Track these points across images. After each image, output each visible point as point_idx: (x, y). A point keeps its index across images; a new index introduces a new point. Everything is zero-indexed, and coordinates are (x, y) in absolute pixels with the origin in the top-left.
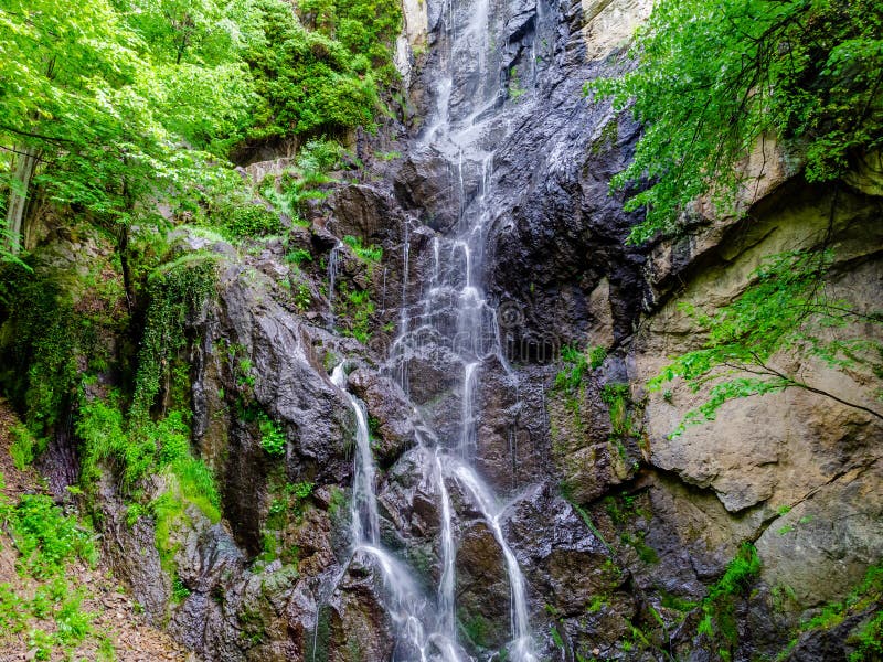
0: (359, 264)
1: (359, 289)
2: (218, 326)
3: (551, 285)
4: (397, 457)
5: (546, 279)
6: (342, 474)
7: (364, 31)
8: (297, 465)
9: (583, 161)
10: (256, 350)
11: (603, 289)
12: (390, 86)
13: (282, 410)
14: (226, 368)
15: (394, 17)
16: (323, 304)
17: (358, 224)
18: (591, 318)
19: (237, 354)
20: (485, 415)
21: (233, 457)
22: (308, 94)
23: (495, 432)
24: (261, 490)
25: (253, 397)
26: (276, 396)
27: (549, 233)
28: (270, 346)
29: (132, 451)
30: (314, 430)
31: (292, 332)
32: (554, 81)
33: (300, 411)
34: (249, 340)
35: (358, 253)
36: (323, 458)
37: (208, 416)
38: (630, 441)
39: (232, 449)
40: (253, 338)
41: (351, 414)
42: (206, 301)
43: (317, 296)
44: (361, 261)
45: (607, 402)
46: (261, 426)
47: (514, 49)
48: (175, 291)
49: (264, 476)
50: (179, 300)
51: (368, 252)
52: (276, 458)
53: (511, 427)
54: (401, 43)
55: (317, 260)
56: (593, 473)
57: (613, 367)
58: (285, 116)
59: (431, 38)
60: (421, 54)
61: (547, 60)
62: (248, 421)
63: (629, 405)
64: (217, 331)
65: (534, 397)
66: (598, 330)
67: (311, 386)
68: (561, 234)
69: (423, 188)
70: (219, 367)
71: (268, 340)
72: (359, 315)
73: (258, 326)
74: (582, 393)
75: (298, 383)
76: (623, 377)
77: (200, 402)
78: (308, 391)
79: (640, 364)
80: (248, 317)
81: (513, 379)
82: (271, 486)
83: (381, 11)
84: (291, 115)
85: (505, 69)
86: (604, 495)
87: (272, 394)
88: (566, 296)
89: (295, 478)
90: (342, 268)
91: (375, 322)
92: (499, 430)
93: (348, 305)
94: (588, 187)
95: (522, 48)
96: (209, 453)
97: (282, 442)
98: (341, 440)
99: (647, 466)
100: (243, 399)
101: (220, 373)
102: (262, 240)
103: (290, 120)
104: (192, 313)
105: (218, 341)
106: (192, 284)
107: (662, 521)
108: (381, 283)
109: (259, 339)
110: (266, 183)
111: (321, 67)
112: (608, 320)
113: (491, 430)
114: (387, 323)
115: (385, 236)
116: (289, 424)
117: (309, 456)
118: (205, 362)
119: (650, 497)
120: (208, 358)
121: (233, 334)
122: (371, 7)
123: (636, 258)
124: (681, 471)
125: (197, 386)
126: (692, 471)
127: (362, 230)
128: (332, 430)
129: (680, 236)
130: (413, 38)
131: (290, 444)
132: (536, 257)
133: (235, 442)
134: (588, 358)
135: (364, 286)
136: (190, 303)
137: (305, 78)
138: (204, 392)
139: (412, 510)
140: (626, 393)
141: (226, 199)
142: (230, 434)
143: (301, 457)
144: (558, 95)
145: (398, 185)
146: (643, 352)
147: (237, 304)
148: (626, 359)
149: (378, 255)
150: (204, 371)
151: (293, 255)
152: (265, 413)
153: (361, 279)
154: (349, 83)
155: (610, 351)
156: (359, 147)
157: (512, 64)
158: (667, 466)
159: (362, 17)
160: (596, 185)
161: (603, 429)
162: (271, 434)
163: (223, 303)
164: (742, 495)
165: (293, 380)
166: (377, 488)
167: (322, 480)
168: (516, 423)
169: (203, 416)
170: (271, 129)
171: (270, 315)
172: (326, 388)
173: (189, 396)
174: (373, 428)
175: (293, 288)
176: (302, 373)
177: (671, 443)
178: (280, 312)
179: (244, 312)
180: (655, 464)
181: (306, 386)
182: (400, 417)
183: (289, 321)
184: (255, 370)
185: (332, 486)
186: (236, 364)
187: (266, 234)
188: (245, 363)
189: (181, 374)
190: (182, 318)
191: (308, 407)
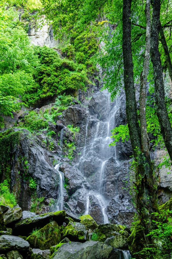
0: (70, 133)
1: (71, 142)
2: (19, 152)
4: (74, 192)
6: (54, 195)
7: (84, 56)
8: (40, 192)
10: (30, 158)
12: (94, 74)
13: (36, 175)
14: (21, 164)
15: (95, 49)
16: (59, 148)
17: (72, 120)
19: (24, 160)
20: (108, 178)
21: (22, 192)
22: (61, 80)
23: (111, 183)
24: (29, 201)
25: (28, 172)
26: (34, 171)
28: (34, 156)
30: (45, 180)
31: (41, 152)
33: (41, 175)
34: (27, 155)
35: (71, 130)
36: (48, 189)
37: (15, 180)
39: (21, 189)
40: (29, 154)
41: (58, 176)
42: (16, 145)
43: (57, 146)
44: (73, 132)
46: (30, 181)
48: (7, 143)
49: (30, 196)
50: (8, 145)
51: (75, 129)
52: (33, 190)
53: (116, 181)
55: (57, 134)
58: (53, 89)
62: (27, 180)
63: (154, 167)
64: (19, 153)
65: (125, 170)
67: (45, 167)
69: (97, 106)
70: (19, 165)
71: (33, 154)
72: (69, 151)
73: (31, 150)
77: (13, 176)
78: (44, 169)
79: (158, 153)
80: (28, 148)
82: (32, 199)
83: (90, 48)
84: (55, 88)
87: (33, 171)
89: (39, 196)
90: (64, 136)
91: (75, 152)
92: (113, 182)
93: (67, 148)
96: (15, 192)
97: (35, 185)
98: (54, 184)
99: (160, 188)
100: (25, 173)
101: (19, 166)
102: (41, 131)
103: (55, 90)
104: (12, 149)
105: (19, 157)
106: (12, 140)
108: (78, 139)
109: (31, 154)
110: (46, 112)
111: (66, 70)
113: (110, 183)
114: (79, 152)
115: (81, 123)
116: (38, 179)
117: (44, 188)
118: (15, 164)
119: (162, 199)
120: (16, 162)
121: (23, 154)
122: (87, 47)
124: (169, 187)
125: (12, 171)
127: (73, 122)
128: (51, 181)
131: (38, 186)
133: (22, 187)
135: (72, 141)
137: (60, 75)
138: (14, 173)
139: (77, 206)
140: (153, 164)
141: (30, 119)
142: (21, 185)
143: (42, 190)
145: (89, 107)
146: (159, 149)
147: (25, 144)
148: (154, 152)
149: (78, 130)
150: (14, 166)
151: (49, 133)
152: (32, 177)
153: (72, 138)
156: (79, 96)
158: (165, 186)
159: (84, 51)
162: (32, 183)
163: (21, 145)
165: (40, 166)
166: (66, 200)
167: (47, 197)
168: (118, 179)
169: (14, 180)
170: (48, 94)
171: (35, 147)
172: (50, 167)
173: (10, 175)
174: (67, 181)
175: (48, 143)
176: (43, 164)
177: (167, 178)
178: (39, 147)
179: (27, 146)
180: (161, 186)
181: (44, 167)
182: (77, 179)
183: (41, 150)
184: (29, 164)
185: (51, 198)
186: (24, 163)
187: (43, 129)
188: (26, 162)
189: (8, 169)
190: (9, 151)
191: (44, 174)
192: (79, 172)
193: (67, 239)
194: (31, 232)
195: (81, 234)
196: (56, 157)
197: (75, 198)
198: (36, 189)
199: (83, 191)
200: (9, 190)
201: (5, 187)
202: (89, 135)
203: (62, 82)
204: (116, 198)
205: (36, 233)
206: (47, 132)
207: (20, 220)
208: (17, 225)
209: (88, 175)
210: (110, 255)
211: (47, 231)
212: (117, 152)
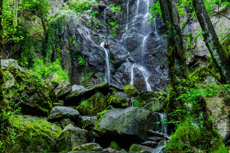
0: (113, 12)
1: (114, 21)
2: (67, 33)
4: (120, 65)
6: (101, 69)
8: (89, 68)
10: (77, 38)
13: (84, 53)
14: (69, 44)
16: (103, 27)
19: (72, 40)
20: (150, 52)
21: (73, 69)
23: (153, 56)
25: (76, 51)
26: (82, 49)
28: (80, 36)
30: (93, 57)
31: (87, 32)
33: (89, 53)
35: (113, 9)
36: (96, 65)
38: (192, 50)
39: (72, 67)
40: (76, 35)
41: (104, 52)
42: (63, 27)
43: (101, 25)
44: (115, 11)
45: (185, 39)
46: (79, 59)
48: (55, 25)
49: (80, 72)
50: (56, 28)
51: (116, 8)
52: (83, 66)
55: (101, 14)
57: (188, 28)
62: (76, 58)
63: (192, 39)
64: (67, 34)
65: (164, 43)
66: (183, 17)
71: (80, 34)
72: (113, 29)
73: (77, 31)
75: (88, 45)
76: (190, 30)
77: (63, 55)
78: (91, 47)
79: (195, 25)
80: (74, 29)
81: (158, 38)
82: (83, 75)
87: (81, 49)
89: (89, 71)
90: (107, 15)
91: (118, 30)
93: (110, 26)
96: (66, 69)
97: (84, 62)
98: (101, 60)
99: (197, 57)
100: (74, 52)
101: (68, 46)
102: (86, 12)
104: (60, 31)
105: (67, 37)
106: (59, 23)
108: (120, 17)
109: (78, 34)
112: (185, 13)
113: (152, 56)
114: (122, 30)
115: (122, 2)
116: (86, 57)
117: (92, 64)
118: (64, 44)
120: (65, 42)
121: (71, 35)
124: (206, 55)
125: (62, 51)
127: (115, 2)
128: (98, 57)
131: (87, 62)
133: (73, 65)
135: (115, 19)
136: (59, 28)
138: (64, 52)
140: (191, 35)
142: (72, 62)
143: (90, 66)
146: (196, 21)
147: (71, 26)
148: (191, 25)
149: (119, 9)
150: (64, 46)
151: (93, 13)
152: (80, 55)
153: (114, 17)
155: (187, 23)
158: (202, 55)
162: (81, 60)
163: (68, 26)
165: (87, 44)
166: (113, 73)
167: (96, 71)
168: (159, 52)
169: (65, 59)
171: (81, 28)
172: (96, 45)
173: (61, 54)
174: (112, 57)
175: (93, 23)
176: (89, 42)
177: (203, 48)
178: (85, 28)
179: (73, 28)
180: (198, 55)
181: (90, 46)
182: (121, 54)
183: (87, 30)
184: (77, 43)
185: (99, 73)
186: (72, 43)
187: (87, 10)
188: (74, 42)
189: (59, 49)
190: (57, 33)
191: (91, 51)
192: (123, 48)
193: (111, 106)
194: (80, 102)
195: (124, 101)
196: (101, 36)
197: (120, 71)
198: (85, 66)
199: (127, 64)
200: (61, 67)
201: (58, 65)
202: (130, 13)
204: (157, 69)
205: (84, 103)
206: (91, 13)
207: (69, 93)
208: (67, 97)
209: (130, 50)
210: (148, 117)
211: (94, 101)
212: (157, 27)
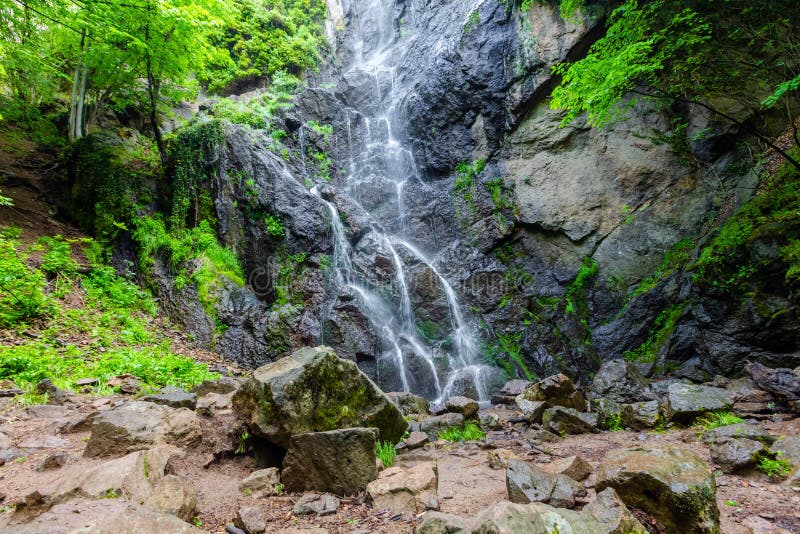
0: (318, 135)
1: (320, 151)
2: (228, 161)
3: (445, 127)
4: (361, 237)
5: (442, 123)
6: (324, 247)
7: (304, 15)
8: (294, 242)
9: (459, 39)
10: (256, 173)
11: (480, 122)
12: (325, 48)
13: (280, 209)
14: (236, 186)
15: (321, 7)
16: (298, 162)
17: (316, 113)
18: (473, 142)
19: (244, 178)
20: (413, 212)
21: (249, 244)
22: (272, 49)
23: (421, 221)
24: (270, 262)
25: (258, 203)
26: (274, 199)
27: (442, 91)
28: (266, 169)
29: (175, 244)
30: (303, 219)
32: (429, 17)
33: (291, 208)
34: (250, 167)
35: (316, 128)
36: (312, 236)
37: (228, 221)
38: (507, 211)
39: (247, 238)
40: (254, 166)
41: (327, 209)
42: (217, 146)
43: (293, 157)
44: (322, 133)
45: (490, 191)
46: (266, 221)
47: (401, 7)
48: (195, 141)
49: (272, 252)
50: (198, 147)
51: (323, 128)
52: (278, 239)
53: (430, 216)
54: (328, 24)
55: (291, 137)
56: (486, 235)
57: (490, 170)
58: (259, 63)
59: (347, 20)
60: (341, 30)
61: (422, 10)
62: (257, 219)
63: (504, 190)
64: (227, 164)
65: (443, 196)
66: (478, 150)
67: (297, 192)
68: (450, 90)
69: (353, 93)
70: (232, 188)
71: (263, 165)
72: (321, 166)
73: (256, 157)
74: (473, 189)
75: (288, 191)
76: (497, 174)
77: (221, 212)
78: (295, 195)
79: (507, 165)
80: (248, 152)
81: (426, 187)
82: (278, 258)
84: (263, 61)
85: (397, 20)
86: (494, 247)
87: (271, 199)
88: (455, 132)
89: (294, 251)
90: (307, 138)
91: (333, 169)
92: (423, 219)
93: (314, 161)
94: (464, 55)
95: (405, 7)
96: (231, 244)
97: (281, 228)
98: (322, 225)
99: (520, 225)
100: (251, 205)
101: (233, 191)
103: (263, 65)
104: (208, 153)
105: (229, 171)
106: (206, 136)
107: (532, 257)
108: (334, 146)
109: (257, 165)
110: (253, 102)
111: (279, 31)
112: (484, 141)
113: (418, 220)
114: (341, 169)
115: (333, 119)
116: (285, 216)
117: (301, 235)
118: (221, 186)
119: (522, 244)
120: (223, 182)
121: (239, 166)
123: (500, 95)
124: (541, 222)
125: (217, 201)
126: (549, 221)
127: (318, 117)
128: (315, 218)
129: (527, 75)
130: (335, 21)
131: (287, 230)
132: (435, 109)
133: (249, 234)
134: (474, 167)
135: (323, 148)
136: (206, 148)
137: (269, 38)
138: (223, 205)
139: (375, 265)
140: (501, 184)
142: (244, 229)
143: (296, 237)
144: (432, 24)
146: (508, 158)
147: (239, 145)
148: (498, 164)
149: (330, 130)
150: (221, 191)
151: (275, 133)
152: (268, 212)
153: (320, 144)
154: (297, 40)
155: (487, 161)
156: (308, 80)
157: (401, 16)
158: (532, 221)
159: (303, 8)
160: (469, 52)
161: (488, 208)
162: (273, 224)
163: (229, 146)
164: (581, 229)
165: (285, 189)
167: (312, 251)
168: (434, 213)
169: (224, 221)
170: (252, 71)
171: (263, 152)
173: (213, 210)
174: (344, 219)
176: (290, 185)
177: (533, 208)
179: (245, 149)
180: (524, 221)
181: (293, 192)
182: (358, 214)
184: (257, 186)
185: (320, 254)
186: (243, 183)
188: (250, 182)
189: (206, 197)
190: (201, 159)
191: (297, 205)
197: (364, 250)
198: (283, 238)
200: (215, 241)
201: (207, 235)
203: (276, 51)
212: (418, 167)
